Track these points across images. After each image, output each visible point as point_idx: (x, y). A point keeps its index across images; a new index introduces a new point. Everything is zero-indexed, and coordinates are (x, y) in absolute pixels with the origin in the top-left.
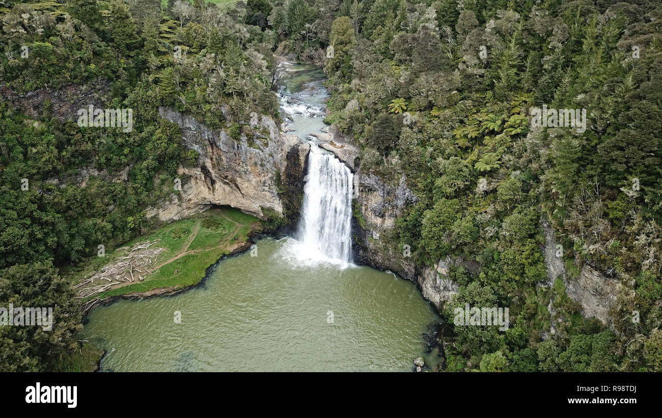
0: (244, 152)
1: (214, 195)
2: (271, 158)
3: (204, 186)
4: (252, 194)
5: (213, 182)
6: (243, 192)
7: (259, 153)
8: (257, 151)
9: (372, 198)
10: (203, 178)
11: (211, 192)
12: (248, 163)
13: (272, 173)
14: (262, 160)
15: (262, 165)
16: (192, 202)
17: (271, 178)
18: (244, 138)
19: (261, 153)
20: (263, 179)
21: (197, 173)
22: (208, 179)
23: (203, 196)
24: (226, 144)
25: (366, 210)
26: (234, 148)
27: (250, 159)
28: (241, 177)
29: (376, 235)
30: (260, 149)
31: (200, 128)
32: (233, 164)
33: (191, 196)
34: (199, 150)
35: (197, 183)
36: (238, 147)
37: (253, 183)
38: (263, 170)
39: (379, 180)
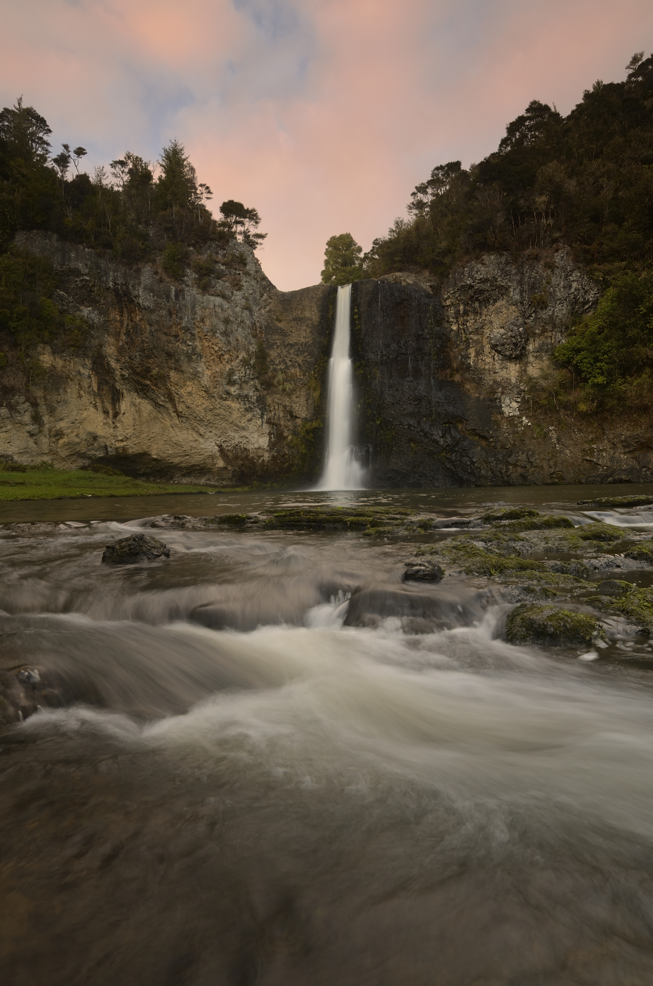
0: (189, 305)
1: (115, 427)
2: (246, 312)
3: (95, 406)
4: (200, 411)
5: (116, 397)
6: (181, 407)
7: (221, 306)
8: (218, 300)
9: (493, 318)
10: (95, 387)
11: (110, 421)
12: (196, 332)
13: (247, 351)
14: (227, 321)
15: (225, 334)
16: (65, 440)
17: (245, 362)
18: (191, 275)
19: (226, 305)
20: (228, 367)
21: (82, 371)
22: (106, 388)
23: (90, 428)
24: (152, 290)
25: (478, 354)
26: (168, 297)
27: (202, 320)
28: (178, 369)
29: (511, 407)
30: (224, 297)
31: (98, 267)
32: (164, 338)
33: (62, 424)
34: (93, 316)
35: (80, 397)
36: (177, 296)
37: (205, 380)
38: (229, 343)
39: (507, 263)
